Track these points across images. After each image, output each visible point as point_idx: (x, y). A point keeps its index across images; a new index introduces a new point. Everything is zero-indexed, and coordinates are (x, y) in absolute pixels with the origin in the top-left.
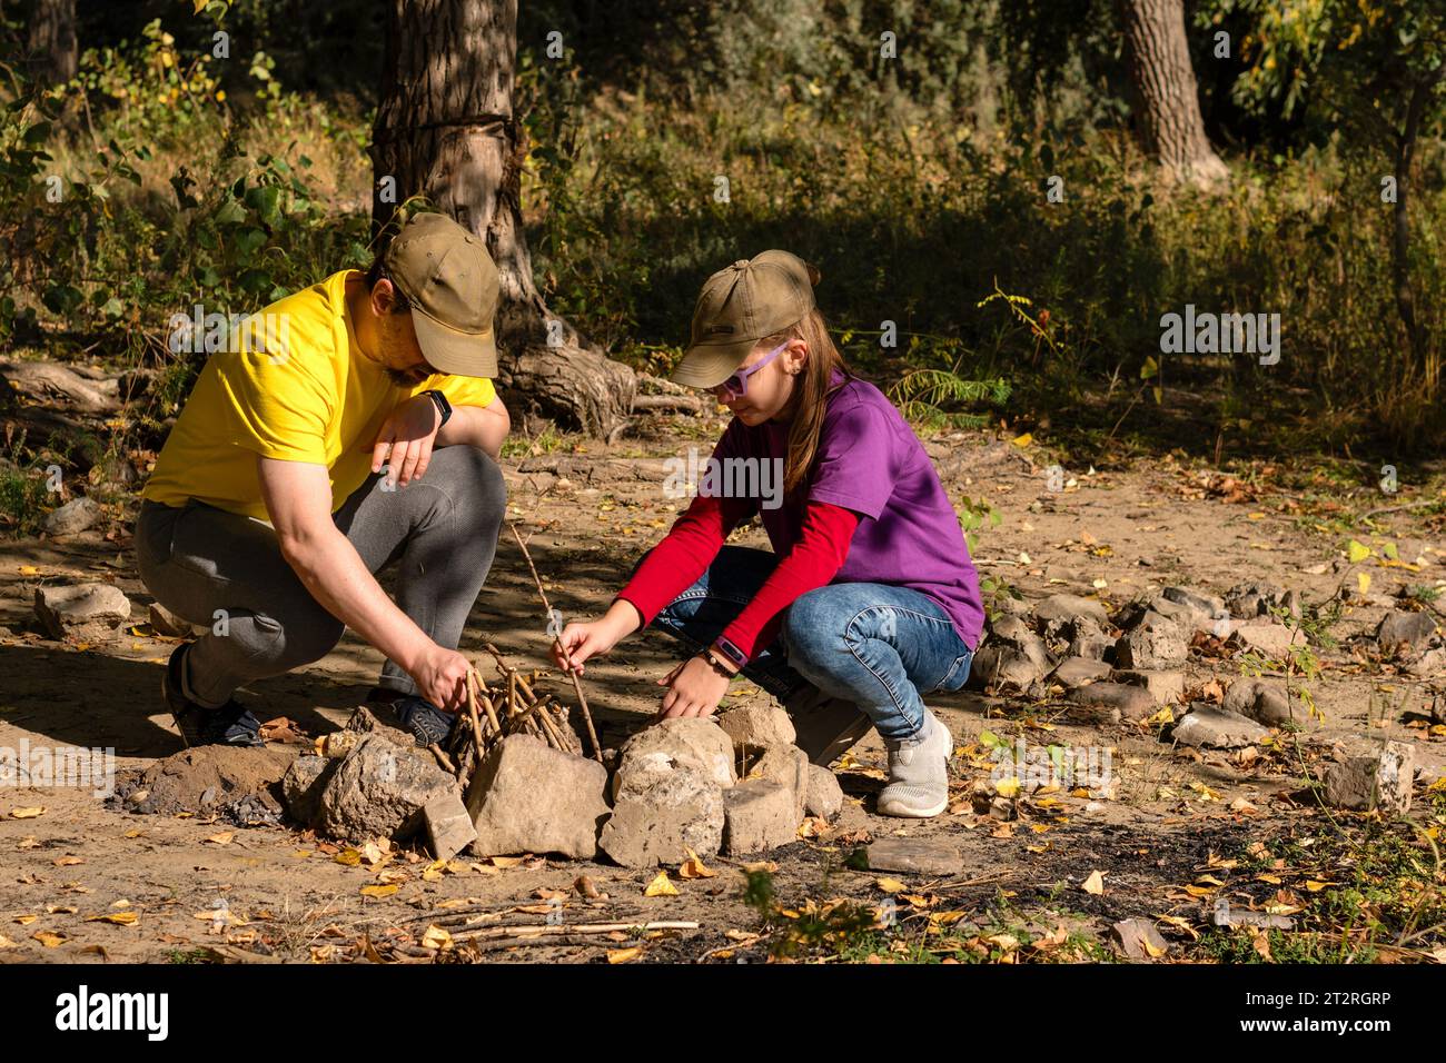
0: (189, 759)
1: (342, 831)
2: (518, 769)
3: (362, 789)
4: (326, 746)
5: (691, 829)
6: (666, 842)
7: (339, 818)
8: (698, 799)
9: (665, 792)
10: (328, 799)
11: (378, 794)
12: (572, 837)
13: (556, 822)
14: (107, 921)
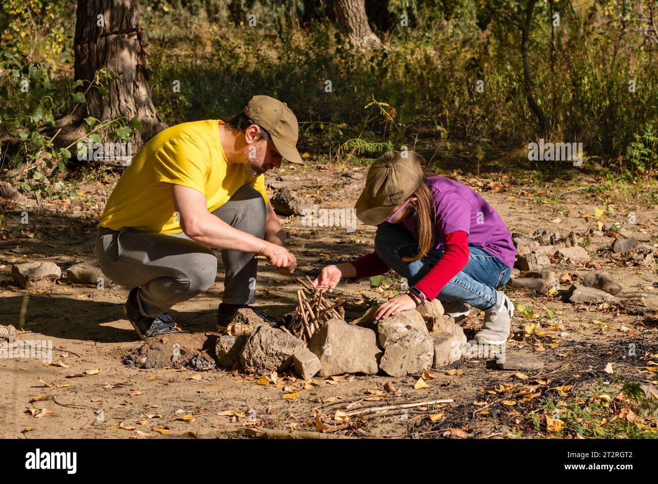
0: (161, 341)
1: (253, 370)
2: (336, 335)
3: (262, 349)
4: (233, 331)
5: (421, 357)
6: (410, 363)
7: (252, 363)
8: (424, 343)
9: (409, 341)
10: (245, 355)
11: (271, 351)
12: (366, 364)
13: (358, 359)
14: (181, 420)
